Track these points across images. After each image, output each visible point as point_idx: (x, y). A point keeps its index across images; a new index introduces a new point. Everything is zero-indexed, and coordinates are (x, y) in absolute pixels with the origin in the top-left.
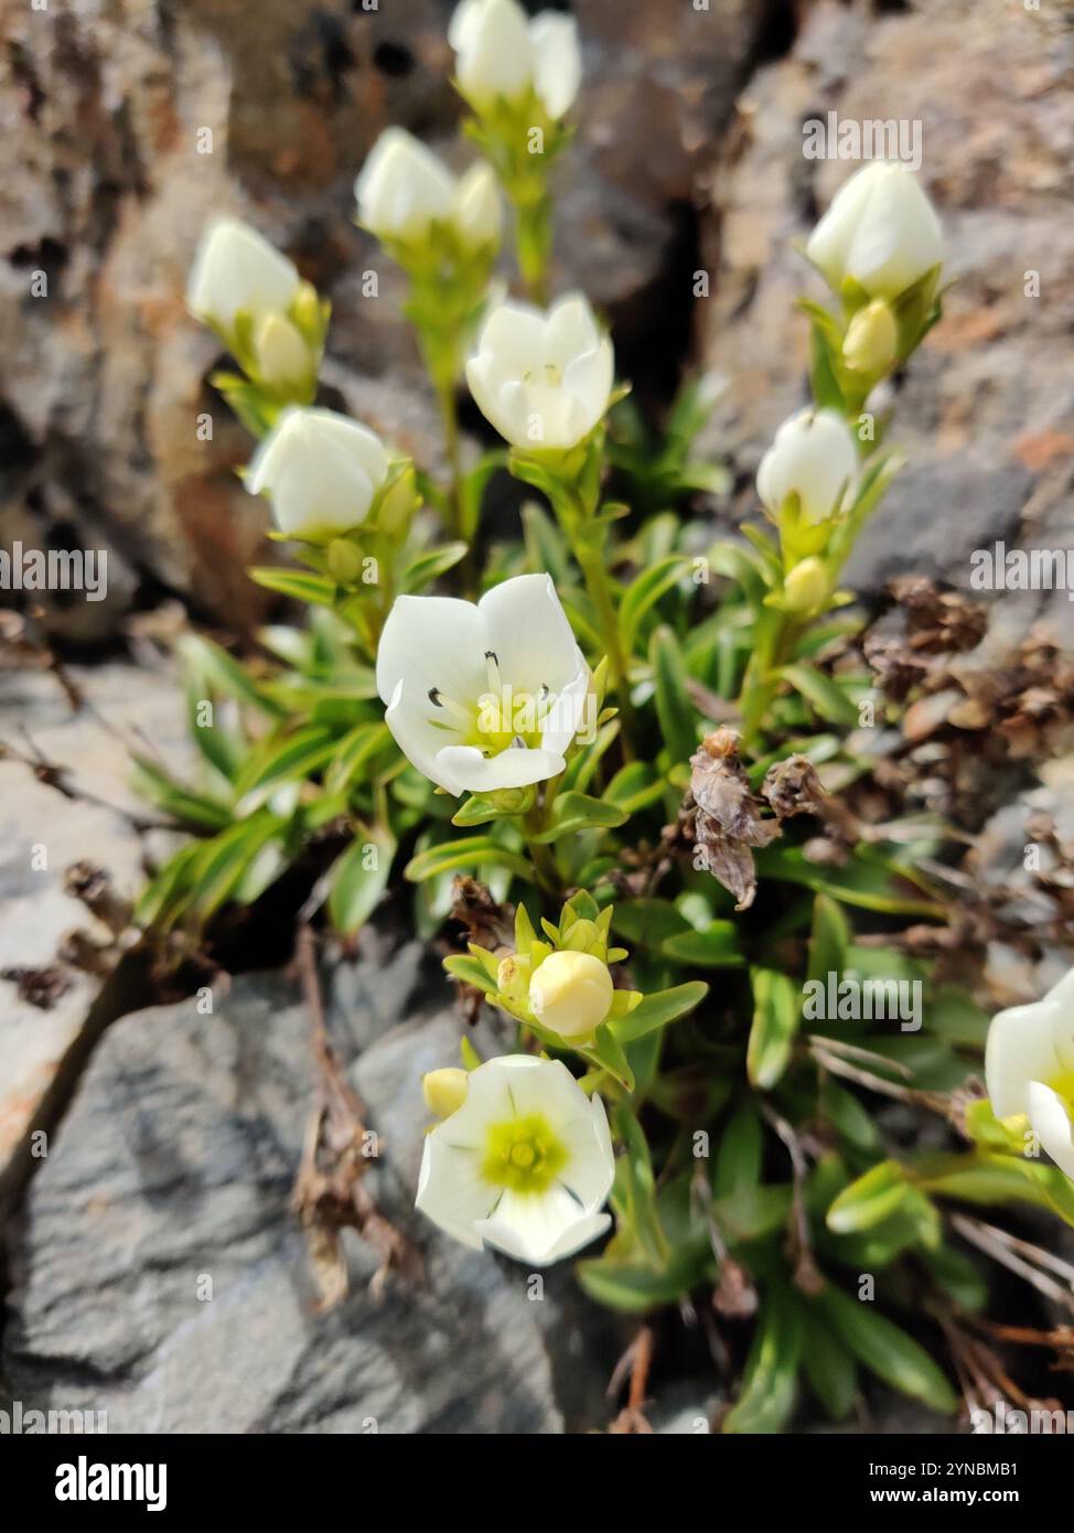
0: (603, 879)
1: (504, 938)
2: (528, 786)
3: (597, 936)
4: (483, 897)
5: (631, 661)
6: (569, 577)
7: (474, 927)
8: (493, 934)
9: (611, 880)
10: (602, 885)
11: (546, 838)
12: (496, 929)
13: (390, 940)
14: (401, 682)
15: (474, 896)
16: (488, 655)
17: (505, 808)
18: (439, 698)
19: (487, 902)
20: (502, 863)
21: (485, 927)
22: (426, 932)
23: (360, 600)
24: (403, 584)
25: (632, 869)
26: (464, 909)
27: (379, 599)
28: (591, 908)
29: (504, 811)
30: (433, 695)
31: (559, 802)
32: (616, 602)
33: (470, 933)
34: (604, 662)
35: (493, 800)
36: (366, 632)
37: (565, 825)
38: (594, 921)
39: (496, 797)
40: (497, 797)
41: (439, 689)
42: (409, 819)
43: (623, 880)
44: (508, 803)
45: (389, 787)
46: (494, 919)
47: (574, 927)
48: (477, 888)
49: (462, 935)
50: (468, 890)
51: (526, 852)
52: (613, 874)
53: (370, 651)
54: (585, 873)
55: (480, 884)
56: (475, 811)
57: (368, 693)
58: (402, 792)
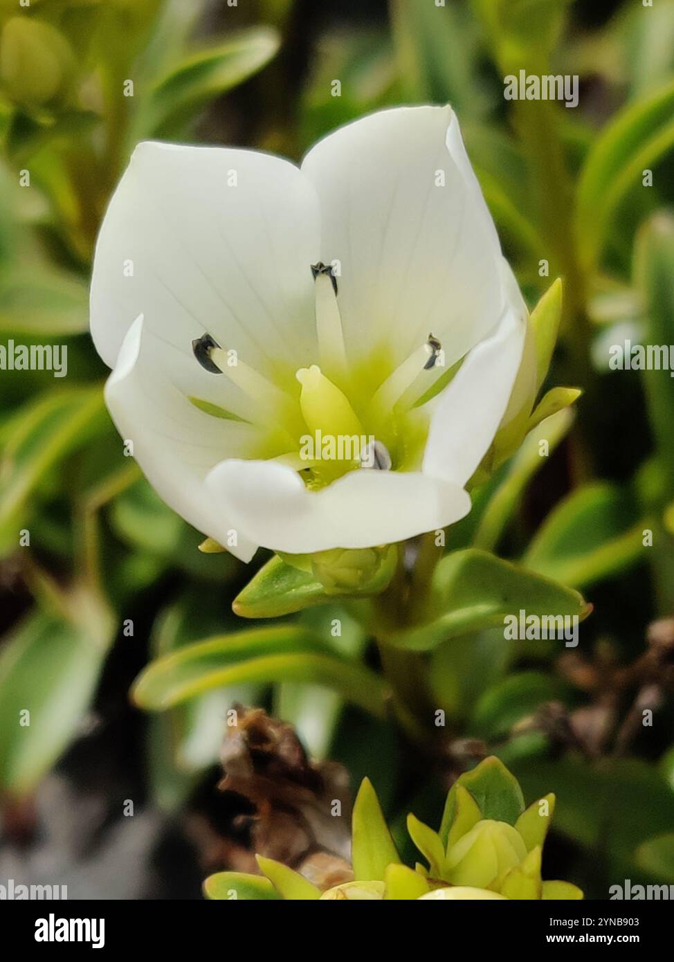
0: (525, 722)
1: (325, 836)
2: (389, 545)
3: (522, 859)
4: (285, 750)
5: (596, 279)
6: (479, 102)
7: (264, 807)
8: (303, 824)
9: (542, 726)
10: (523, 732)
11: (416, 640)
12: (309, 814)
13: (94, 808)
14: (140, 319)
15: (267, 748)
16: (320, 270)
17: (338, 585)
18: (216, 356)
19: (293, 759)
20: (324, 679)
21: (286, 811)
22: (168, 798)
23: (61, 143)
24: (146, 116)
25: (580, 698)
26: (247, 773)
27: (98, 138)
28: (507, 794)
29: (338, 590)
30: (204, 349)
31: (447, 570)
32: (574, 160)
33: (256, 818)
34: (554, 292)
35: (315, 566)
36: (69, 205)
37: (457, 616)
38: (513, 825)
39: (323, 561)
40: (326, 565)
41: (216, 338)
42: (141, 572)
43: (566, 724)
44: (347, 575)
45: (105, 514)
46: (306, 794)
47: (472, 837)
48: (274, 732)
49: (240, 820)
50: (256, 736)
51: (372, 656)
52: (547, 713)
53: (78, 244)
54: (487, 702)
55: (279, 724)
56: (277, 587)
57: (69, 323)
58: (131, 523)
